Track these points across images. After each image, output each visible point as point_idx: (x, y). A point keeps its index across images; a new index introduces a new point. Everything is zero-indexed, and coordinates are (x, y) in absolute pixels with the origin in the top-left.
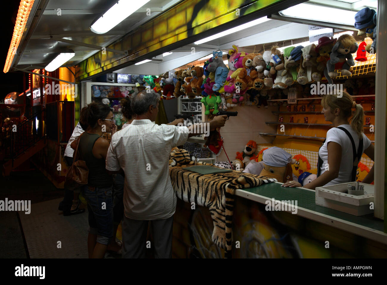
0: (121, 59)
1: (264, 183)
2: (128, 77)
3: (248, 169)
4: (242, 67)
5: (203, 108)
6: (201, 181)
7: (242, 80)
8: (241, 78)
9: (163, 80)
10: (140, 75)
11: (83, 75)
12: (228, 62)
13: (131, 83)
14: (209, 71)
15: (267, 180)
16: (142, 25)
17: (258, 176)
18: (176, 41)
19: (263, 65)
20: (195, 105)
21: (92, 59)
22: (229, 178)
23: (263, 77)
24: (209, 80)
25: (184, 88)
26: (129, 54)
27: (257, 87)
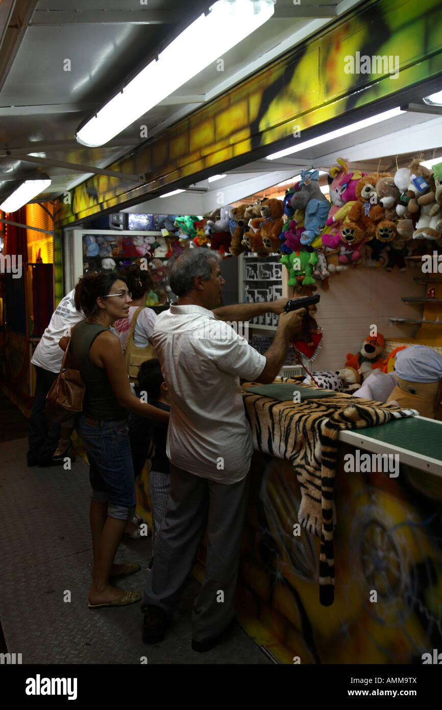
0: (133, 189)
1: (393, 418)
2: (147, 219)
3: (369, 385)
4: (355, 199)
5: (284, 273)
6: (278, 414)
7: (354, 224)
8: (352, 221)
9: (210, 225)
10: (169, 215)
11: (68, 218)
12: (330, 191)
13: (153, 231)
14: (293, 207)
15: (398, 412)
16: (169, 127)
17: (383, 404)
18: (230, 156)
19: (394, 195)
20: (270, 268)
21: (82, 188)
22: (329, 407)
23: (394, 218)
24: (294, 224)
25: (248, 240)
26: (146, 180)
27: (382, 236)
